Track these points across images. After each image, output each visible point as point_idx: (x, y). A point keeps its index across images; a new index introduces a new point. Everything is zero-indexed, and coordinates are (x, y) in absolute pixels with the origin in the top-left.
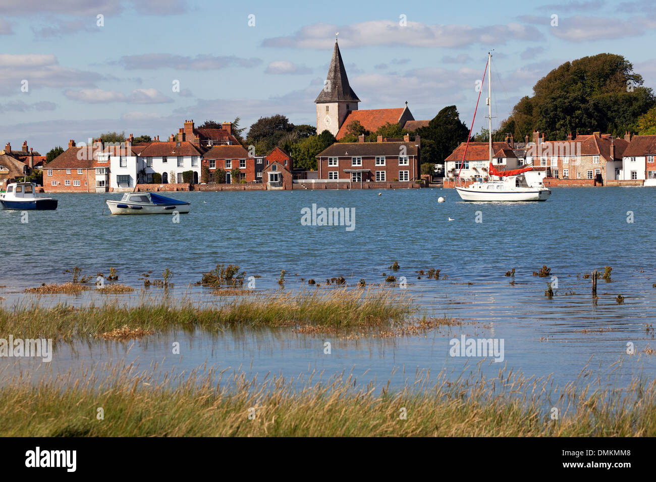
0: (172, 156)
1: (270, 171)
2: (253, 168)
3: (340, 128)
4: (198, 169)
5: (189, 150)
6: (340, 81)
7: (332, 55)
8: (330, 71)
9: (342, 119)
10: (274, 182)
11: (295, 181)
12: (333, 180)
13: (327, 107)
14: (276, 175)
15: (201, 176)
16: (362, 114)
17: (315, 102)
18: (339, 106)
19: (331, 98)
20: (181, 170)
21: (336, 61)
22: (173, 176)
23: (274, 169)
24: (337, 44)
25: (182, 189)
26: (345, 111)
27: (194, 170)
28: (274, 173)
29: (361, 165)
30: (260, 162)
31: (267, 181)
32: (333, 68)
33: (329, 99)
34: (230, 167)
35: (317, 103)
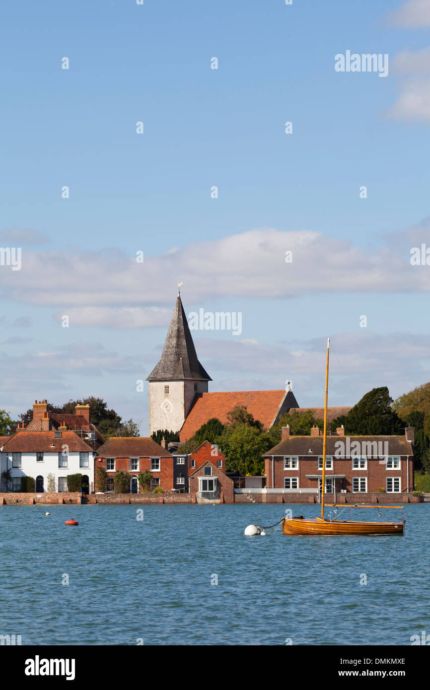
0: (50, 451)
1: (201, 475)
2: (170, 471)
3: (186, 417)
4: (89, 472)
5: (76, 444)
6: (185, 351)
7: (172, 314)
8: (170, 337)
9: (188, 405)
10: (208, 491)
11: (237, 490)
12: (291, 490)
13: (167, 388)
14: (211, 482)
15: (93, 481)
16: (219, 398)
17: (147, 380)
18: (185, 386)
19: (173, 374)
20: (65, 473)
21: (179, 323)
22: (52, 481)
23: (208, 472)
24: (179, 298)
25: (71, 501)
26: (192, 394)
27: (83, 472)
28: (207, 478)
29: (331, 469)
30: (181, 462)
31: (197, 491)
32: (175, 333)
33: (169, 376)
34: (136, 468)
35: (150, 381)
